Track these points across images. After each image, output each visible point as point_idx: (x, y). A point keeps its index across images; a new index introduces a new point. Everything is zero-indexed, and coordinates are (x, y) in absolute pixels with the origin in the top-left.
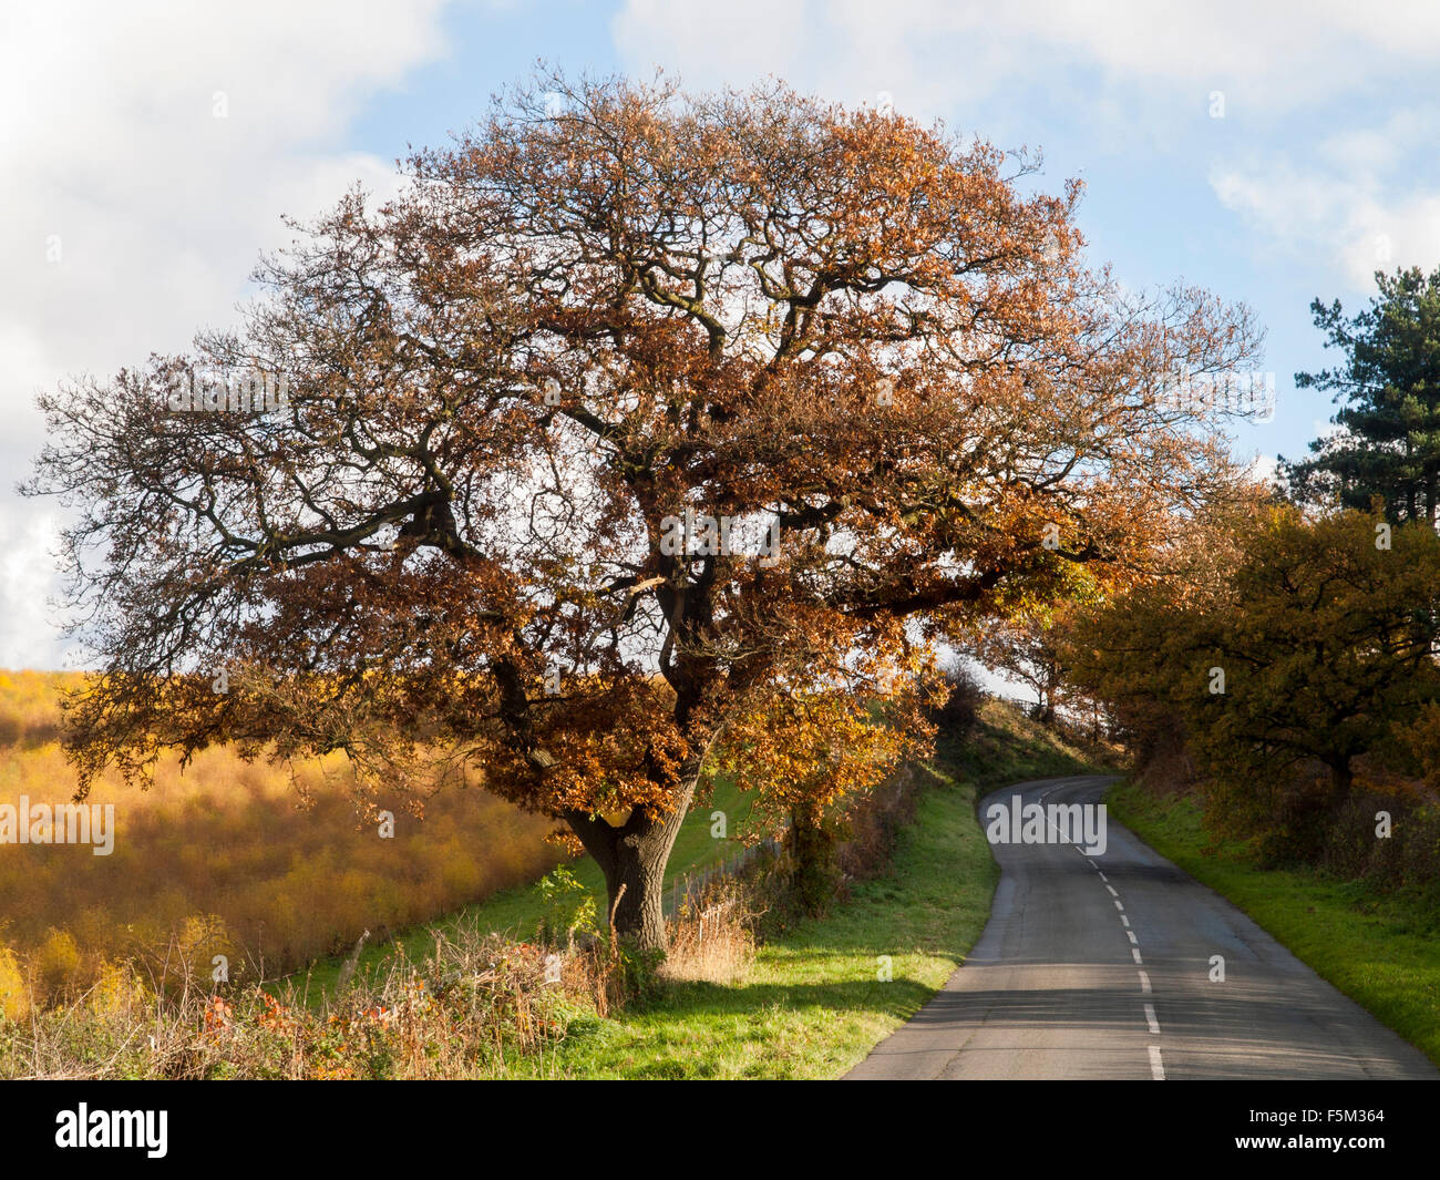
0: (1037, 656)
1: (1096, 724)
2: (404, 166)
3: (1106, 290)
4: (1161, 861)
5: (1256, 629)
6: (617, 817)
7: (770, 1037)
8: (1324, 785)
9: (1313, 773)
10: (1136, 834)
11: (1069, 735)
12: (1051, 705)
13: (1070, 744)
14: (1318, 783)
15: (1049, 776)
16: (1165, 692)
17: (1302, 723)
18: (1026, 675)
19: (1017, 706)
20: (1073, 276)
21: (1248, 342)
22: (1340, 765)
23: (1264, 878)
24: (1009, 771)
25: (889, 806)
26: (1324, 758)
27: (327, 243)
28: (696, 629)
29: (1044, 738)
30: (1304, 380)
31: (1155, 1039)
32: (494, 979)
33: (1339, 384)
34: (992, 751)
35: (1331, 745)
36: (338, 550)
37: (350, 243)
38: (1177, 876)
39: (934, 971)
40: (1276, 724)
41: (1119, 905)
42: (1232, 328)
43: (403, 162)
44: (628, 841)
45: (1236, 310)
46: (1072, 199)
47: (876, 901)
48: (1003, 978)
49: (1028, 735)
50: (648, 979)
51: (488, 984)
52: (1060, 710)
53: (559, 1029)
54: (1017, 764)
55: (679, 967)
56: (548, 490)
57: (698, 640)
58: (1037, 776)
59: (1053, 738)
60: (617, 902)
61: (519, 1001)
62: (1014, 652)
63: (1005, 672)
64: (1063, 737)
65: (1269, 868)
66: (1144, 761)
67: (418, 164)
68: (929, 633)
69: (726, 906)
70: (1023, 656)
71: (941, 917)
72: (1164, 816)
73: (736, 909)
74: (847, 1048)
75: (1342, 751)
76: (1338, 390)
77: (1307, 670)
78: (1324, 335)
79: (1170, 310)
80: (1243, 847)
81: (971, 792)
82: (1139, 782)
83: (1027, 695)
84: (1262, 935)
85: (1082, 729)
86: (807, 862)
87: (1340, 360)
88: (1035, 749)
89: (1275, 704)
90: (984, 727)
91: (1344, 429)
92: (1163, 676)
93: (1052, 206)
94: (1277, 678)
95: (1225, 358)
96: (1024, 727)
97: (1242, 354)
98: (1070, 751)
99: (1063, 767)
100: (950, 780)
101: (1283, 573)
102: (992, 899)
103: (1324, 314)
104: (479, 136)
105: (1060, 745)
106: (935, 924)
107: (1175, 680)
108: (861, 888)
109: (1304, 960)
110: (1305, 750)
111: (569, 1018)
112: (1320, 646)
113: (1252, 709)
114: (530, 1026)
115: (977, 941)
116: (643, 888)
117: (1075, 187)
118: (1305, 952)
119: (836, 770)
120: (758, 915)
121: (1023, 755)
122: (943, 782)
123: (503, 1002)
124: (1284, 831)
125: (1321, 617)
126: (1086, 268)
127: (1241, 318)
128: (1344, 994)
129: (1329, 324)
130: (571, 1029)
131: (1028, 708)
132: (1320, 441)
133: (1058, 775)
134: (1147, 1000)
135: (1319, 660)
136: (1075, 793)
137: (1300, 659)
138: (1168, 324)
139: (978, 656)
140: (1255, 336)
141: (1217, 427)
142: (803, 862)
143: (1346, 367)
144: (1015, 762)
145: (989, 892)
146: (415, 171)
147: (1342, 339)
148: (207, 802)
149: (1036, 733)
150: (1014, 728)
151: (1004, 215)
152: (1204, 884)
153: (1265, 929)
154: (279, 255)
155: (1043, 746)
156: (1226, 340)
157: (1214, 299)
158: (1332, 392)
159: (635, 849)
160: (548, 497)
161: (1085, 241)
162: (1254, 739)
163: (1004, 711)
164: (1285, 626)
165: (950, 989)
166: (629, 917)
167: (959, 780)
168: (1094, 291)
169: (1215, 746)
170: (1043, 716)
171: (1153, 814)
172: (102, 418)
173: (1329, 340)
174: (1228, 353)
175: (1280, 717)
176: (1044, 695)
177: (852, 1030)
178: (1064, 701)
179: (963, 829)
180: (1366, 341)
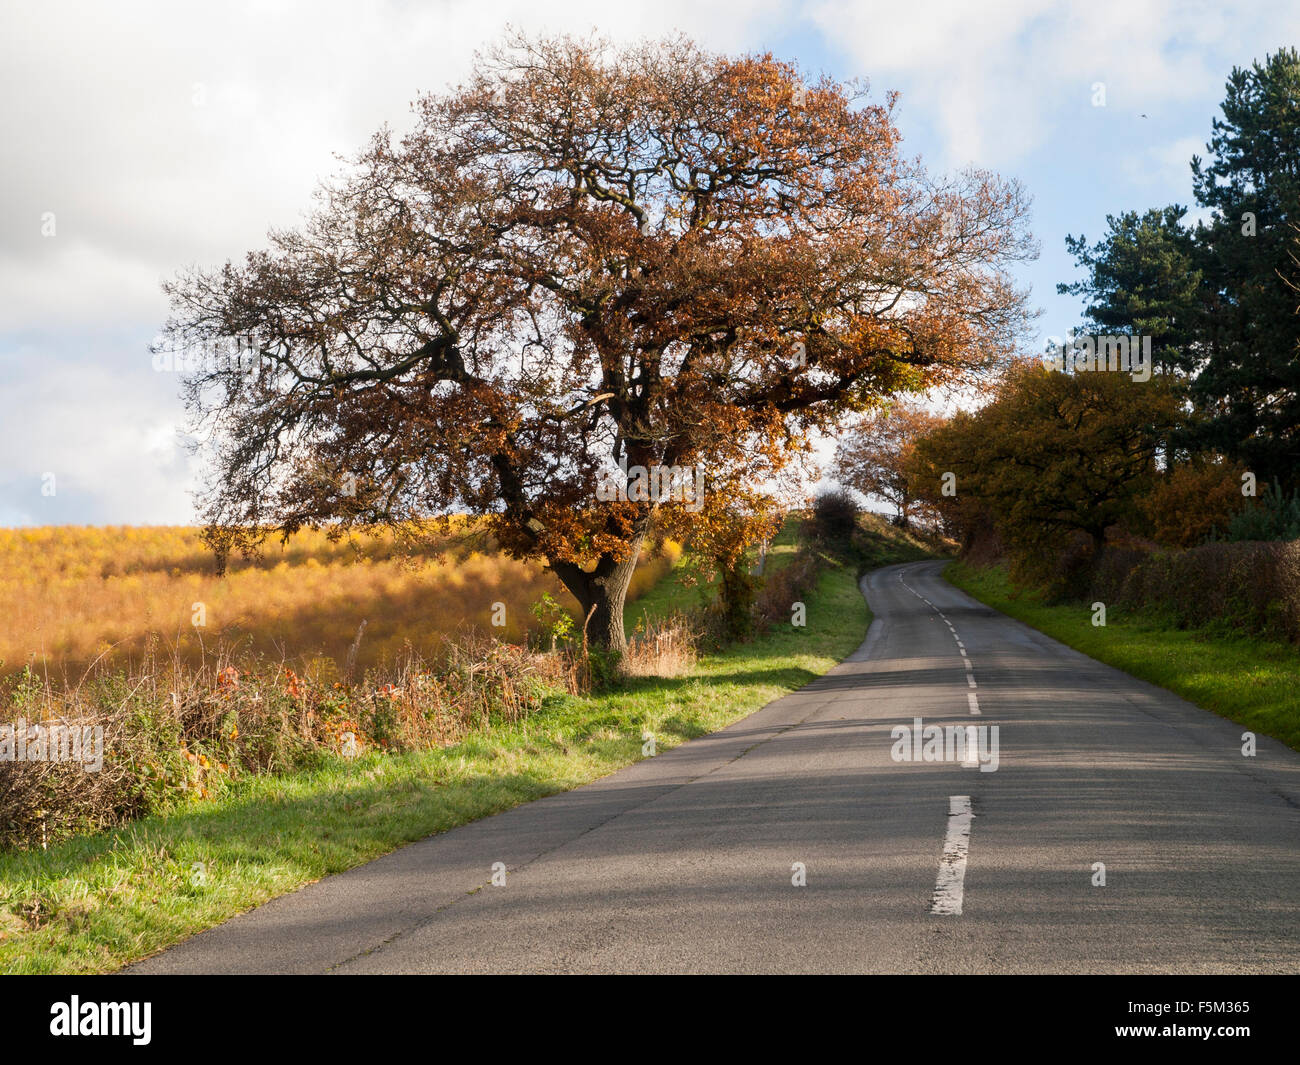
0: (896, 485)
1: (936, 527)
2: (415, 106)
3: (918, 174)
4: (981, 606)
5: (1037, 444)
6: (590, 565)
7: (690, 701)
8: (1088, 549)
9: (1079, 539)
10: (964, 591)
11: (919, 535)
12: (906, 515)
13: (920, 540)
14: (1084, 548)
15: (907, 561)
16: (978, 489)
17: (1072, 507)
18: (889, 497)
19: (883, 517)
20: (895, 164)
21: (1021, 206)
22: (1098, 534)
23: (1052, 611)
24: (880, 558)
25: (797, 578)
26: (1088, 529)
27: (366, 169)
28: (634, 420)
29: (902, 537)
30: (1063, 289)
31: (973, 690)
32: (487, 668)
33: (1086, 290)
34: (868, 546)
35: (1091, 519)
36: (381, 386)
37: (383, 169)
38: (994, 612)
39: (821, 665)
40: (1054, 509)
41: (952, 629)
42: (1009, 197)
43: (415, 104)
44: (597, 581)
45: (1011, 184)
46: (891, 106)
47: (786, 633)
48: (869, 667)
49: (891, 535)
50: (611, 673)
51: (482, 672)
52: (912, 519)
53: (536, 702)
54: (885, 555)
55: (636, 667)
56: (533, 342)
57: (635, 428)
58: (899, 561)
59: (908, 536)
60: (589, 616)
61: (505, 684)
62: (880, 482)
63: (874, 495)
64: (914, 535)
65: (1053, 604)
66: (968, 544)
67: (425, 105)
68: (804, 425)
69: (675, 632)
70: (886, 485)
71: (830, 640)
72: (982, 579)
73: (681, 634)
74: (745, 704)
75: (1099, 524)
76: (1086, 295)
77: (1074, 470)
78: (1075, 259)
79: (965, 186)
80: (1036, 593)
81: (854, 571)
82: (966, 559)
83: (890, 510)
84: (1052, 641)
85: (927, 531)
86: (735, 605)
87: (1086, 274)
88: (897, 544)
89: (1054, 494)
90: (861, 531)
91: (1091, 320)
92: (977, 478)
93: (877, 112)
94: (1053, 476)
95: (1005, 217)
96: (889, 530)
97: (1017, 214)
98: (920, 545)
99: (914, 555)
100: (840, 564)
101: (1055, 406)
102: (866, 631)
103: (1075, 244)
104: (469, 86)
105: (913, 541)
106: (825, 644)
107: (984, 481)
108: (777, 627)
109: (1078, 650)
110: (1074, 525)
111: (544, 696)
112: (1082, 453)
113: (1038, 498)
114: (514, 701)
115: (854, 651)
116: (609, 614)
117: (894, 97)
118: (1081, 646)
119: (743, 528)
120: (698, 637)
121: (889, 548)
122: (835, 566)
123: (493, 686)
124: (1063, 580)
125: (1081, 432)
126: (903, 159)
127: (1015, 190)
128: (1109, 664)
129: (1078, 251)
130: (545, 703)
131: (891, 518)
132: (1076, 330)
133: (913, 561)
134: (970, 673)
135: (1081, 463)
136: (923, 570)
137: (1069, 462)
138: (964, 196)
139: (856, 486)
140: (1026, 202)
141: (1001, 268)
142: (732, 604)
143: (1090, 279)
144: (884, 553)
145: (864, 628)
146: (423, 109)
147: (1086, 260)
148: (349, 599)
149: (897, 534)
150: (882, 531)
151: (844, 120)
152: (1011, 616)
153: (1051, 637)
154: (332, 180)
155: (902, 541)
156: (1004, 205)
157: (995, 176)
158: (1082, 296)
159: (602, 587)
160: (533, 347)
161: (901, 137)
162: (1039, 520)
163: (875, 521)
164: (1056, 440)
165: (830, 674)
166: (599, 630)
167: (847, 564)
168: (910, 174)
169: (1013, 525)
170: (901, 523)
171: (975, 578)
172: (209, 298)
173: (1078, 261)
174: (1007, 214)
175: (1057, 504)
176: (901, 509)
177: (752, 694)
178: (914, 512)
179: (846, 592)
180: (1103, 261)
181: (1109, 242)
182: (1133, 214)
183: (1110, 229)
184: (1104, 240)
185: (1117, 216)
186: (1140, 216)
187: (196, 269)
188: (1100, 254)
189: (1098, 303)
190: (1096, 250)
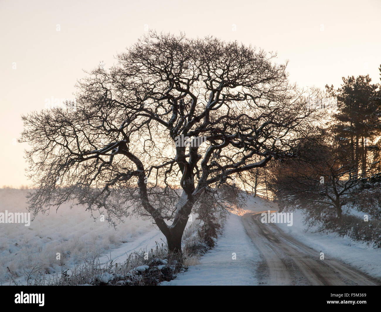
1: (267, 197)
12: (256, 192)
46: (287, 64)
52: (258, 194)
76: (333, 109)
78: (329, 94)
91: (334, 119)
103: (329, 88)
129: (330, 91)
132: (328, 122)
147: (333, 95)
176: (254, 190)
180: (340, 96)
181: (343, 88)
182: (353, 77)
183: (344, 83)
184: (341, 87)
185: (346, 78)
186: (356, 78)
187: (36, 112)
188: (339, 93)
189: (337, 113)
190: (338, 91)
